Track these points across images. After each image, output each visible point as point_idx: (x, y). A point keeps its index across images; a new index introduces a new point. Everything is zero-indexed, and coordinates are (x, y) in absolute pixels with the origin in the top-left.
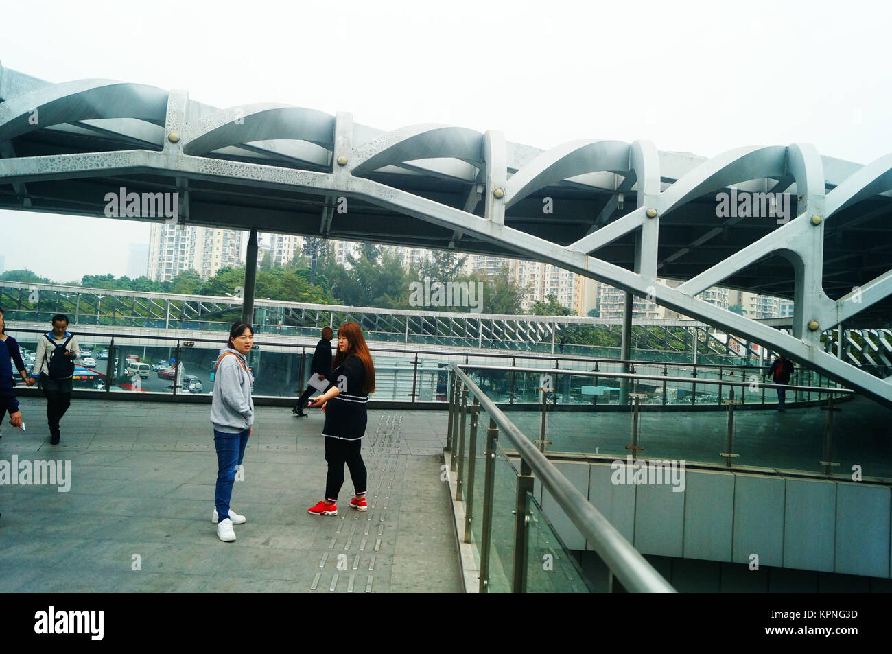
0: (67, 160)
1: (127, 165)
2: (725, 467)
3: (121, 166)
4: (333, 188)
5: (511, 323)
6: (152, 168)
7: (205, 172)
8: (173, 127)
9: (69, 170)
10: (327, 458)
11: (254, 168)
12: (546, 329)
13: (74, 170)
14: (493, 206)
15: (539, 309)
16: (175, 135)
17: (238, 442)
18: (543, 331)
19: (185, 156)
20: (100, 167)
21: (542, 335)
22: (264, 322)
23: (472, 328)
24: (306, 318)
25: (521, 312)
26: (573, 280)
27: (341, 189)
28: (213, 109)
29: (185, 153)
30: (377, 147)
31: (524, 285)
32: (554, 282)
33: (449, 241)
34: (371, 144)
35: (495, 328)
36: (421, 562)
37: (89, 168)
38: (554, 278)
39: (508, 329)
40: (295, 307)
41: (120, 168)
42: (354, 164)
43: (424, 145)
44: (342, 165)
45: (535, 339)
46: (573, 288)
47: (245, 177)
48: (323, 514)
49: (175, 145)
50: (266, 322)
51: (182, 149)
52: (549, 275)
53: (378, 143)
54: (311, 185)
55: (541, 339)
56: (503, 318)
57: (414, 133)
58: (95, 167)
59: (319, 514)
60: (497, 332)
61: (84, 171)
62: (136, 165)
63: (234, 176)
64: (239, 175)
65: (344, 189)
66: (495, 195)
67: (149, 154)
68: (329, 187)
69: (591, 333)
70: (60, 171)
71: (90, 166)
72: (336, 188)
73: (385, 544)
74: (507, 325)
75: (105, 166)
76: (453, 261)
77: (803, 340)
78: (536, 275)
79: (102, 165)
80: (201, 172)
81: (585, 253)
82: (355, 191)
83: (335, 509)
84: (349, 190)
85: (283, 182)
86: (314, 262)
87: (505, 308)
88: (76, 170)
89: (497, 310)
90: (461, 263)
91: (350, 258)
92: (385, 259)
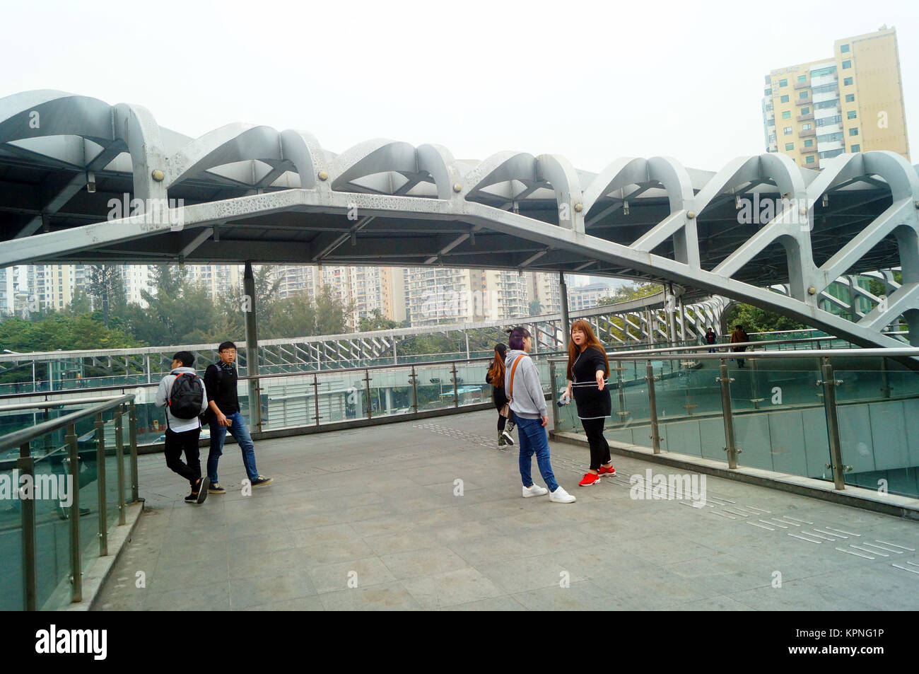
2: (754, 410)
5: (343, 342)
9: (243, 213)
12: (382, 344)
13: (246, 212)
14: (575, 218)
15: (365, 325)
16: (324, 173)
18: (379, 347)
19: (333, 192)
21: (379, 351)
22: (59, 377)
24: (114, 366)
25: (348, 330)
26: (381, 294)
29: (335, 190)
30: (480, 173)
31: (346, 304)
32: (362, 298)
35: (328, 350)
37: (259, 210)
38: (361, 294)
39: (341, 349)
40: (100, 355)
41: (283, 208)
42: (466, 190)
44: (456, 192)
45: (373, 355)
46: (382, 302)
47: (385, 208)
49: (325, 183)
50: (62, 376)
51: (331, 186)
52: (356, 291)
54: (436, 211)
55: (378, 355)
56: (332, 338)
60: (330, 353)
61: (254, 213)
62: (296, 203)
63: (377, 208)
65: (462, 213)
67: (304, 192)
68: (451, 213)
69: (418, 343)
70: (235, 214)
71: (259, 208)
72: (456, 213)
74: (341, 346)
75: (271, 207)
77: (806, 303)
78: (342, 293)
79: (269, 206)
81: (648, 251)
82: (470, 214)
84: (466, 214)
85: (415, 210)
86: (105, 304)
87: (333, 328)
88: (248, 212)
89: (325, 331)
90: (275, 287)
91: (145, 295)
92: (187, 292)
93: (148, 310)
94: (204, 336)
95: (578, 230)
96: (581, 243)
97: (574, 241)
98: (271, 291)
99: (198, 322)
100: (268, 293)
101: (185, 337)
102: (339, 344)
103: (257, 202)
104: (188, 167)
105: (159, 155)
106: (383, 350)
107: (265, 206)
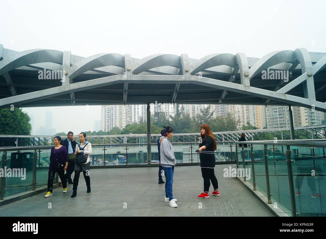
0: (95, 81)
1: (115, 80)
3: (113, 81)
4: (185, 80)
5: (234, 134)
6: (123, 81)
7: (140, 80)
8: (127, 66)
9: (96, 84)
10: (203, 176)
11: (157, 76)
12: (249, 135)
14: (245, 80)
15: (244, 128)
16: (129, 68)
17: (172, 170)
18: (248, 136)
19: (133, 75)
20: (106, 82)
23: (219, 138)
25: (237, 130)
26: (255, 117)
27: (187, 80)
28: (138, 59)
29: (133, 74)
30: (199, 64)
31: (237, 120)
32: (248, 118)
33: (219, 100)
34: (196, 63)
35: (229, 137)
36: (254, 212)
37: (102, 83)
38: (247, 116)
39: (233, 137)
40: (154, 136)
41: (112, 82)
42: (191, 71)
43: (215, 61)
44: (187, 72)
47: (154, 80)
48: (204, 198)
49: (130, 72)
50: (144, 142)
51: (132, 73)
53: (199, 62)
54: (177, 80)
56: (231, 132)
57: (211, 57)
58: (104, 82)
59: (202, 198)
60: (229, 138)
62: (117, 80)
63: (150, 80)
64: (152, 80)
65: (189, 80)
66: (245, 75)
67: (121, 76)
68: (183, 80)
69: (266, 135)
70: (93, 85)
71: (103, 82)
72: (186, 80)
73: (234, 207)
75: (108, 82)
76: (209, 114)
78: (240, 116)
79: (106, 81)
80: (139, 80)
81: (284, 93)
82: (193, 80)
83: (208, 195)
84: (190, 80)
85: (167, 80)
86: (158, 119)
87: (231, 129)
88: (98, 84)
89: (228, 130)
90: (212, 114)
91: (171, 117)
92: (184, 116)
93: (172, 122)
94: (187, 131)
95: (246, 85)
96: (248, 90)
97: (244, 90)
98: (210, 115)
99: (186, 126)
100: (209, 116)
101: (182, 131)
102: (233, 135)
103: (102, 80)
104: (76, 69)
105: (67, 66)
106: (249, 138)
107: (105, 82)
